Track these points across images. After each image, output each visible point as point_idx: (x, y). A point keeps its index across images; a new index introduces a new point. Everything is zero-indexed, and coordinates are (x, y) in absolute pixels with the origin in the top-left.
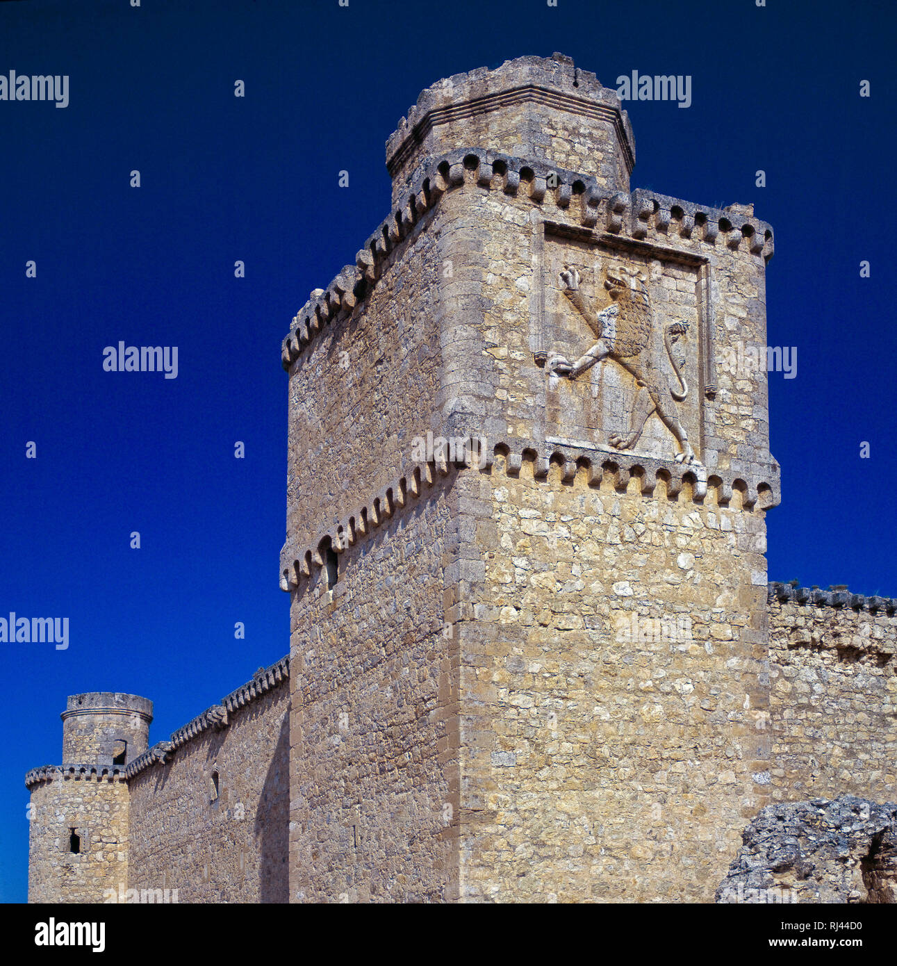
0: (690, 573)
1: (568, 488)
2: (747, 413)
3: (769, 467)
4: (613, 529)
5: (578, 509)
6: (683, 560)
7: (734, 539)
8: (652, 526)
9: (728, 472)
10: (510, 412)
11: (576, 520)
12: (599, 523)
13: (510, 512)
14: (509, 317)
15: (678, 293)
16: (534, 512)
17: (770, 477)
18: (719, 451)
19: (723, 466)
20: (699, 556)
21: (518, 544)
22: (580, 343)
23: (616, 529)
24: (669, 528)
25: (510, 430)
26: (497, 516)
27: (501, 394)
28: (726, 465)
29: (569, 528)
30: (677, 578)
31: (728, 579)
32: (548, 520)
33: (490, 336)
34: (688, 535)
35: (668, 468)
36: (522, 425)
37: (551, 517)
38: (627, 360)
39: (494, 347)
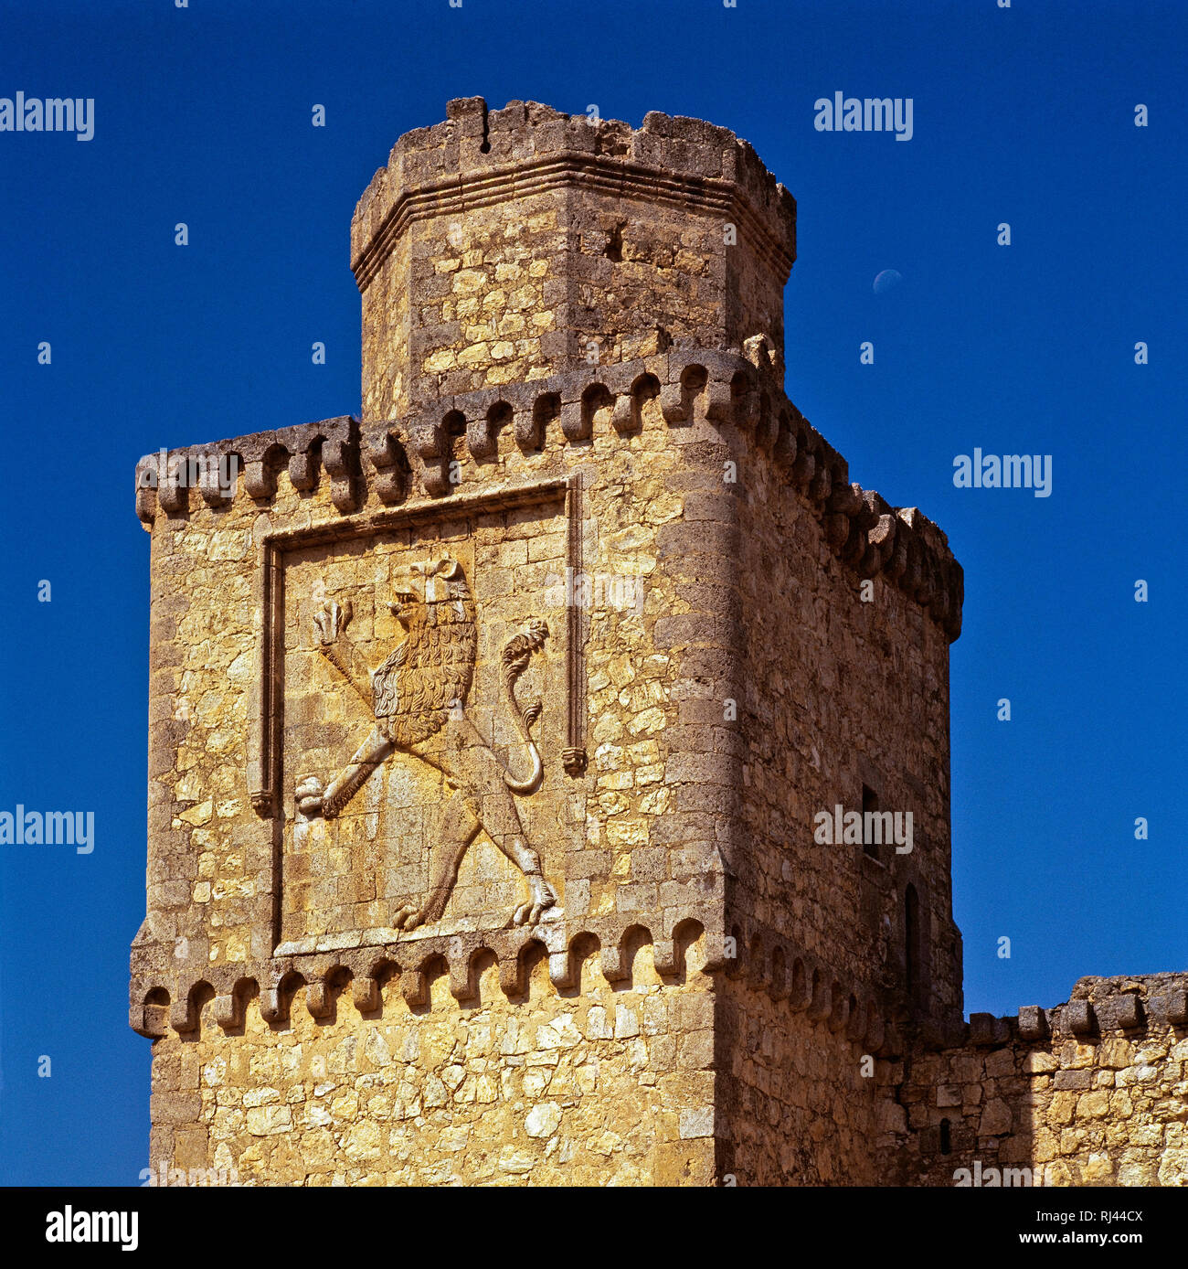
0: (552, 1145)
1: (327, 1030)
2: (652, 778)
3: (698, 882)
4: (406, 1091)
5: (343, 1066)
6: (539, 1121)
7: (644, 1050)
8: (478, 1065)
9: (610, 919)
10: (215, 921)
11: (340, 1088)
12: (381, 1084)
13: (231, 1101)
14: (216, 742)
15: (531, 568)
16: (267, 1092)
17: (702, 903)
18: (592, 878)
19: (601, 909)
20: (571, 1104)
21: (241, 1158)
22: (348, 740)
23: (411, 1087)
24: (512, 1061)
25: (213, 956)
26: (209, 1115)
27: (201, 893)
28: (607, 904)
29: (328, 1107)
30: (527, 1160)
31: (630, 1139)
32: (292, 1101)
33: (184, 789)
34: (548, 1066)
35: (491, 945)
36: (233, 939)
37: (298, 1092)
38: (421, 747)
39: (191, 806)
